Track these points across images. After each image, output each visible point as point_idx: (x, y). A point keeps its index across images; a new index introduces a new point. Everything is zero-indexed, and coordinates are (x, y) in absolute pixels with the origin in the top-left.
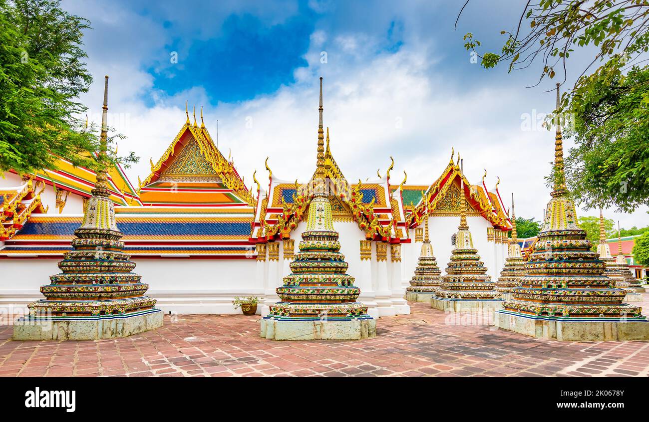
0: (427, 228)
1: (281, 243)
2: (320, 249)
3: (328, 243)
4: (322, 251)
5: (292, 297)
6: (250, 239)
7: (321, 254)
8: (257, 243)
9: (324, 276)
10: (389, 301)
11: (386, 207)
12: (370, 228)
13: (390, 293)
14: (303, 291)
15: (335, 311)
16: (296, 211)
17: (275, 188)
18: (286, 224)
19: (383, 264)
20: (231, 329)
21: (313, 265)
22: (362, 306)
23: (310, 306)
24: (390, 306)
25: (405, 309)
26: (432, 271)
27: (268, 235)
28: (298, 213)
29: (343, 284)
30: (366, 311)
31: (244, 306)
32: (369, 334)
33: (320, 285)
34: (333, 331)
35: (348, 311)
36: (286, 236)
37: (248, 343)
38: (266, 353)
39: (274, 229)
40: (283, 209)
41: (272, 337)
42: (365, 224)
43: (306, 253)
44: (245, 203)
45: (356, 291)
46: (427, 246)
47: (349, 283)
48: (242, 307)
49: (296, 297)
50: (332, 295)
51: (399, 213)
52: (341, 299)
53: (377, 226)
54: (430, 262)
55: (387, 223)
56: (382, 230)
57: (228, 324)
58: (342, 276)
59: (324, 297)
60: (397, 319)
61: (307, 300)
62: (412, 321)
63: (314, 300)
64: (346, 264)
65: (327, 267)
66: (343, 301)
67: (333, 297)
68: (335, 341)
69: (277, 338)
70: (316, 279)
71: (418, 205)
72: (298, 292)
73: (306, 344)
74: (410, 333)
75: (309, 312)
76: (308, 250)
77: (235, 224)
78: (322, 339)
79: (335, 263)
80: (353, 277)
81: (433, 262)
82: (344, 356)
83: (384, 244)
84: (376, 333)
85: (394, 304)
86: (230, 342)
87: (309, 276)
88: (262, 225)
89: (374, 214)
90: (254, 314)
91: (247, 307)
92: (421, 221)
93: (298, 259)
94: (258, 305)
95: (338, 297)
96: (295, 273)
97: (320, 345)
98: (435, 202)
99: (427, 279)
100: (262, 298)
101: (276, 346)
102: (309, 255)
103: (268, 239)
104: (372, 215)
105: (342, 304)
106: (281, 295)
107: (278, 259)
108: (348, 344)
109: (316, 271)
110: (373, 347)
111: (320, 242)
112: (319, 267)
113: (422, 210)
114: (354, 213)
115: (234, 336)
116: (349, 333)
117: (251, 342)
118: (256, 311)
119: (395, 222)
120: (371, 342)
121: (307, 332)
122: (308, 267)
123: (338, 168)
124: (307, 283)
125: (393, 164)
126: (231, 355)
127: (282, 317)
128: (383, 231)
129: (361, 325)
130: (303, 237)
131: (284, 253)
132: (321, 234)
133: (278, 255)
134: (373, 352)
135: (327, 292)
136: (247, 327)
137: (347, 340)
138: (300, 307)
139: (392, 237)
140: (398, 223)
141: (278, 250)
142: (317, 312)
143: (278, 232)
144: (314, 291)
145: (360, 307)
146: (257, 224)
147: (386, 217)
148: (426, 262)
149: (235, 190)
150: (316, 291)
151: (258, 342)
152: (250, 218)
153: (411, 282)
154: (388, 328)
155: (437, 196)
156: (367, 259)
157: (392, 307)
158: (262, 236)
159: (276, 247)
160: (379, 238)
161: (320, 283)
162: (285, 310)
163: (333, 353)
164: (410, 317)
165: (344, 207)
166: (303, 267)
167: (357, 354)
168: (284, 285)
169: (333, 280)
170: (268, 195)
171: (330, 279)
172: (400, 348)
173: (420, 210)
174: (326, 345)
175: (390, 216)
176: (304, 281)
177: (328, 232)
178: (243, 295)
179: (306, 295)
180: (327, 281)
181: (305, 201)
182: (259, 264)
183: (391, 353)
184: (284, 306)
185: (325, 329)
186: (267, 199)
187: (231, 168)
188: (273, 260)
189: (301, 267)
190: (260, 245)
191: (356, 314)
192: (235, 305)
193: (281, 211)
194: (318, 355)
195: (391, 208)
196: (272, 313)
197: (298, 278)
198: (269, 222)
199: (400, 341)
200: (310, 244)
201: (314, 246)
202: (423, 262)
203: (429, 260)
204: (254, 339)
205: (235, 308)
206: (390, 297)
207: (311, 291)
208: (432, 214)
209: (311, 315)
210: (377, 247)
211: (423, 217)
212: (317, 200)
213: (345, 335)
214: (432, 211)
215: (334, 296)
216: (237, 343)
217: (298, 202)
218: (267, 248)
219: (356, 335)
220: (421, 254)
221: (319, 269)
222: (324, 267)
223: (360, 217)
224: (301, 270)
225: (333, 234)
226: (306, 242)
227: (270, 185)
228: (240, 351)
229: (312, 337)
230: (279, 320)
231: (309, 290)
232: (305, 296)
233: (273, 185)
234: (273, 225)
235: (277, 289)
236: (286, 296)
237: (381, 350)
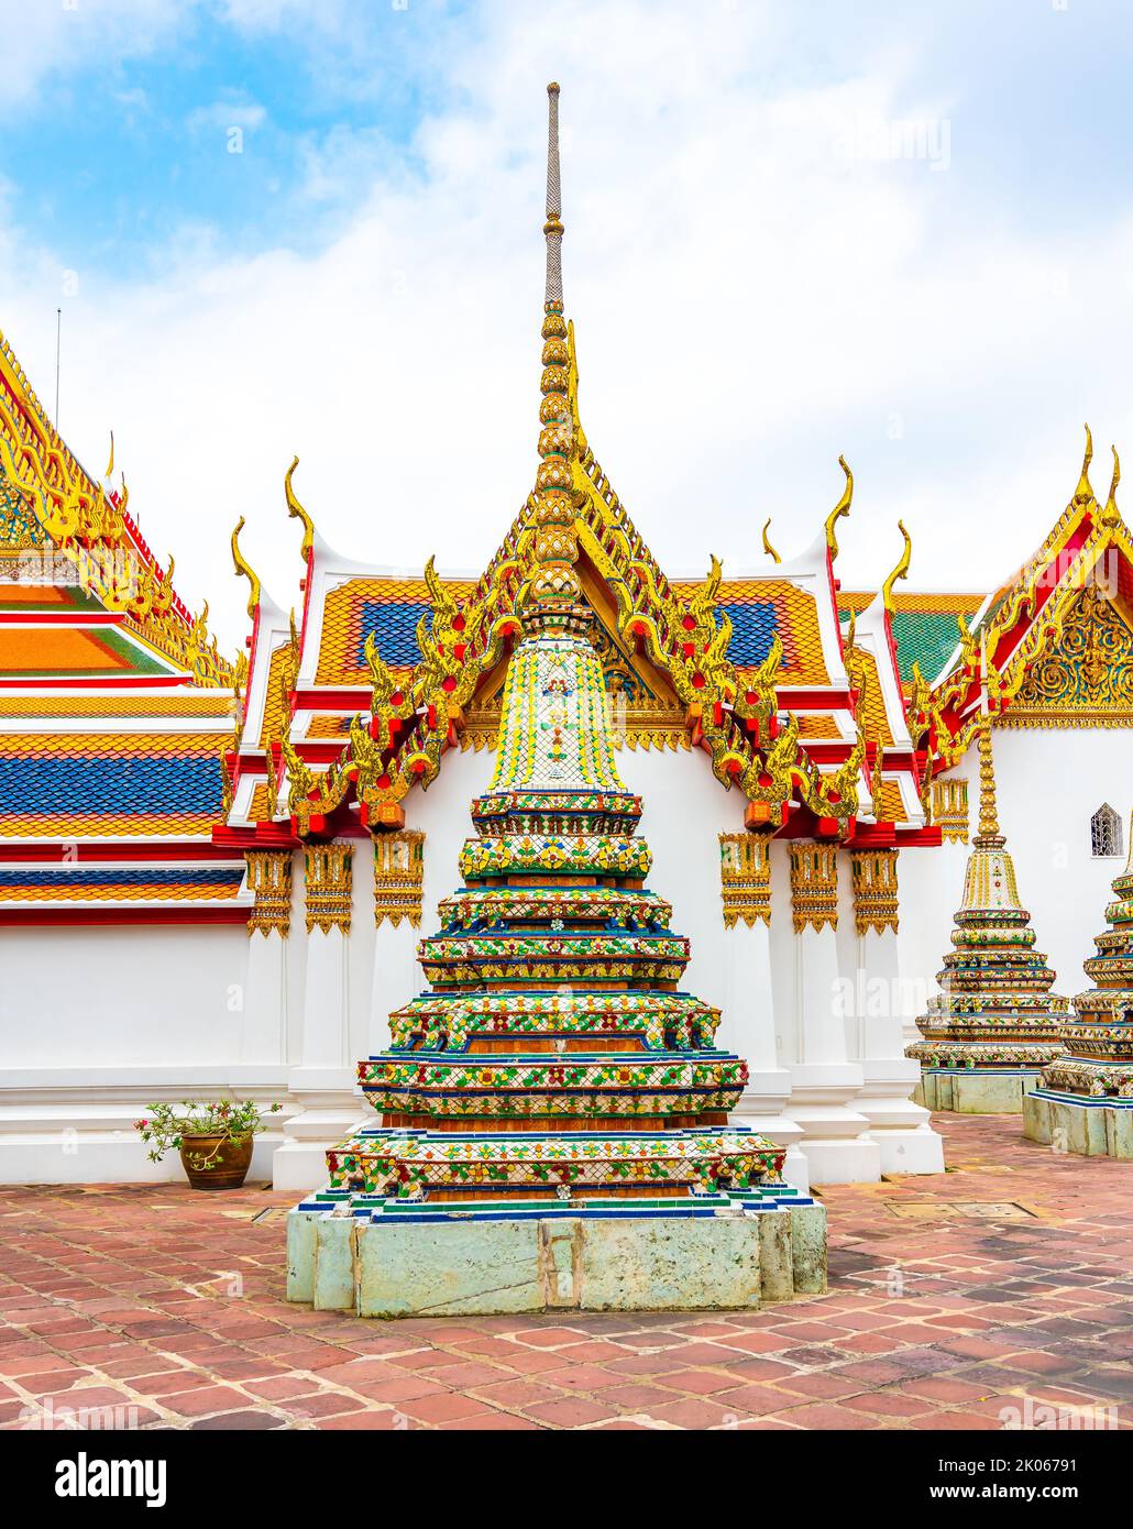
0: (988, 778)
1: (363, 849)
2: (559, 875)
3: (594, 848)
4: (571, 883)
5: (436, 1104)
6: (217, 831)
7: (566, 896)
8: (248, 851)
9: (583, 1003)
10: (850, 1114)
11: (828, 682)
12: (765, 778)
13: (855, 1079)
14: (487, 1077)
15: (640, 1171)
16: (430, 702)
17: (331, 597)
18: (385, 759)
19: (823, 943)
20: (138, 1261)
21: (531, 951)
22: (759, 1143)
23: (519, 1145)
24: (854, 1137)
25: (923, 1151)
26: (1017, 975)
27: (305, 809)
28: (439, 707)
29: (670, 1038)
30: (778, 1166)
31: (191, 1144)
32: (798, 1279)
33: (562, 1044)
34: (630, 1267)
35: (697, 1170)
36: (388, 816)
37: (229, 1332)
38: (327, 1386)
39: (330, 783)
40: (369, 694)
41: (341, 1302)
42: (743, 759)
43: (497, 895)
44: (179, 674)
45: (729, 1073)
46: (991, 859)
47: (696, 1032)
48: (186, 1150)
49: (454, 1107)
50: (622, 1092)
51: (883, 710)
52: (664, 1109)
53: (794, 769)
54: (1007, 933)
55: (839, 753)
56: (818, 785)
57: (126, 1237)
58: (664, 1002)
59: (582, 1103)
60: (897, 1199)
61: (507, 1118)
62: (964, 1209)
63: (538, 1118)
64: (682, 944)
65: (594, 961)
66: (673, 1120)
67: (624, 1105)
68: (641, 1315)
69: (368, 1306)
70: (545, 1015)
71: (941, 679)
72: (462, 1082)
73: (510, 1337)
74: (977, 1270)
75: (517, 1176)
76: (502, 878)
77: (149, 762)
78: (578, 1308)
79: (630, 942)
80: (713, 1004)
81: (1020, 933)
82: (705, 1399)
83: (824, 853)
84: (829, 1274)
85: (873, 1127)
86: (145, 1327)
87: (512, 1004)
88: (277, 765)
89: (782, 714)
90: (237, 1182)
91: (207, 1151)
92: (961, 748)
93: (458, 925)
94: (258, 1138)
95: (647, 1105)
96: (445, 989)
97: (575, 1338)
98: (1016, 662)
99: (997, 1008)
100: (275, 1108)
101: (369, 1351)
102: (510, 905)
103: (303, 832)
104: (772, 720)
105: (668, 1137)
106: (378, 1097)
107: (346, 926)
108: (706, 1330)
109: (544, 981)
110: (829, 1344)
111: (559, 839)
112: (556, 960)
113: (963, 699)
114: (695, 710)
115: (161, 1296)
116: (708, 1278)
117: (246, 1327)
118: (246, 1166)
119: (871, 749)
120: (814, 1320)
121: (511, 1274)
122: (504, 962)
123: (616, 507)
124: (503, 1036)
125: (850, 490)
126: (159, 1401)
127: (391, 1202)
128: (823, 793)
129: (762, 1237)
130: (479, 820)
131: (379, 897)
132: (563, 802)
133: (348, 906)
134: (835, 1371)
135: (600, 1079)
136: (216, 1248)
137: (699, 1309)
138: (474, 1152)
139: (861, 817)
140: (887, 757)
141: (349, 880)
142: (554, 1177)
143: (351, 795)
144: (537, 1077)
145: (749, 1148)
146: (254, 764)
147: (830, 728)
148: (991, 933)
149: (135, 616)
150: (547, 1076)
151: (279, 1330)
152: (216, 736)
153: (922, 1025)
154: (866, 1246)
155: (1026, 636)
156: (750, 920)
157: (866, 1139)
158: (277, 818)
159: (338, 866)
160: (802, 825)
161: (567, 1035)
162: (402, 1169)
163: (647, 1380)
164: (947, 1188)
165: (647, 681)
166: (485, 961)
167: (768, 1384)
168: (392, 1049)
169: (625, 1022)
170: (299, 628)
171: (609, 1015)
172: (961, 1348)
173: (954, 697)
174: (605, 1338)
175: (845, 726)
176: (490, 1025)
177: (596, 793)
178: (189, 1095)
179: (498, 1092)
180: (598, 1027)
181: (474, 654)
182: (261, 946)
183: (924, 1376)
184: (399, 1147)
185: (596, 1256)
186: (297, 646)
187: (120, 521)
188: (326, 927)
189: (473, 962)
190: (263, 857)
191: (734, 1184)
192: (153, 1140)
193: (362, 700)
194: (582, 1395)
195: (846, 688)
196: (338, 1183)
197: (462, 1014)
198: (309, 752)
199: (946, 1312)
200: (513, 851)
201: (530, 859)
202: (975, 934)
203: (1003, 920)
204: (257, 1313)
205: (153, 1156)
206: (853, 1094)
207: (525, 1074)
208: (1006, 716)
209: (523, 1189)
210: (795, 866)
211: (969, 731)
212: (542, 645)
213: (684, 1286)
214: (1005, 702)
215: (628, 1100)
216: (179, 1332)
217: (443, 661)
218: (299, 877)
219: (737, 1284)
220: (966, 897)
221: (557, 969)
222: (581, 961)
223: (719, 725)
224: (472, 975)
225: (619, 804)
226: (494, 842)
227: (306, 586)
228: (203, 1381)
229: (532, 1297)
230: (377, 1220)
231: (512, 1071)
232: (494, 1101)
233: (322, 586)
234: (325, 767)
235: (363, 1066)
236: (405, 1099)
237: (871, 1364)
